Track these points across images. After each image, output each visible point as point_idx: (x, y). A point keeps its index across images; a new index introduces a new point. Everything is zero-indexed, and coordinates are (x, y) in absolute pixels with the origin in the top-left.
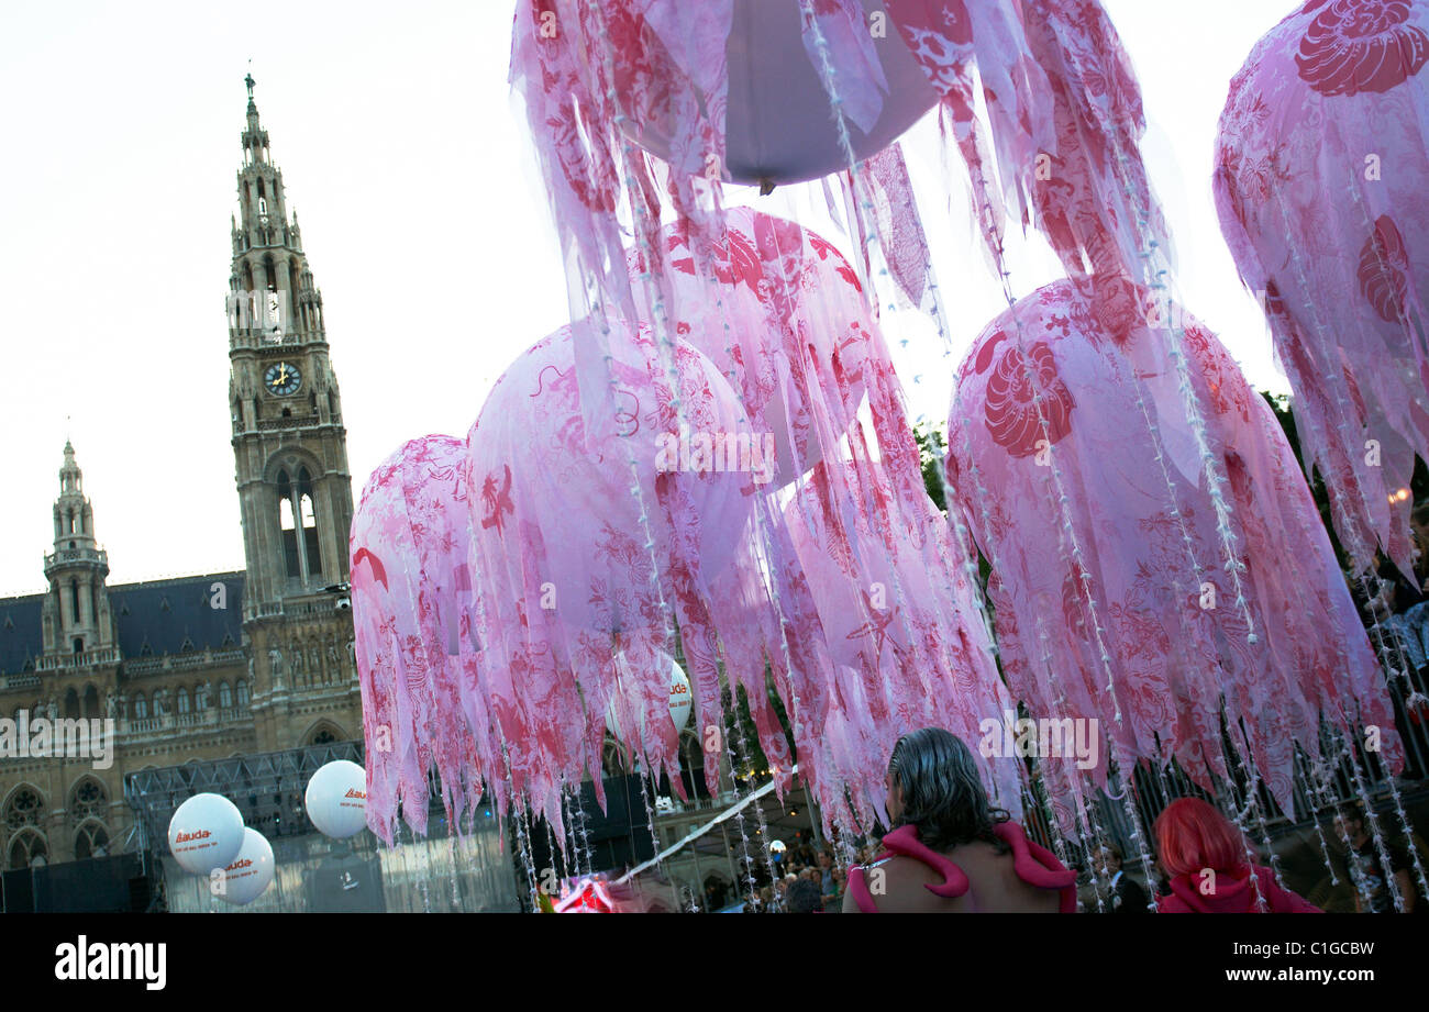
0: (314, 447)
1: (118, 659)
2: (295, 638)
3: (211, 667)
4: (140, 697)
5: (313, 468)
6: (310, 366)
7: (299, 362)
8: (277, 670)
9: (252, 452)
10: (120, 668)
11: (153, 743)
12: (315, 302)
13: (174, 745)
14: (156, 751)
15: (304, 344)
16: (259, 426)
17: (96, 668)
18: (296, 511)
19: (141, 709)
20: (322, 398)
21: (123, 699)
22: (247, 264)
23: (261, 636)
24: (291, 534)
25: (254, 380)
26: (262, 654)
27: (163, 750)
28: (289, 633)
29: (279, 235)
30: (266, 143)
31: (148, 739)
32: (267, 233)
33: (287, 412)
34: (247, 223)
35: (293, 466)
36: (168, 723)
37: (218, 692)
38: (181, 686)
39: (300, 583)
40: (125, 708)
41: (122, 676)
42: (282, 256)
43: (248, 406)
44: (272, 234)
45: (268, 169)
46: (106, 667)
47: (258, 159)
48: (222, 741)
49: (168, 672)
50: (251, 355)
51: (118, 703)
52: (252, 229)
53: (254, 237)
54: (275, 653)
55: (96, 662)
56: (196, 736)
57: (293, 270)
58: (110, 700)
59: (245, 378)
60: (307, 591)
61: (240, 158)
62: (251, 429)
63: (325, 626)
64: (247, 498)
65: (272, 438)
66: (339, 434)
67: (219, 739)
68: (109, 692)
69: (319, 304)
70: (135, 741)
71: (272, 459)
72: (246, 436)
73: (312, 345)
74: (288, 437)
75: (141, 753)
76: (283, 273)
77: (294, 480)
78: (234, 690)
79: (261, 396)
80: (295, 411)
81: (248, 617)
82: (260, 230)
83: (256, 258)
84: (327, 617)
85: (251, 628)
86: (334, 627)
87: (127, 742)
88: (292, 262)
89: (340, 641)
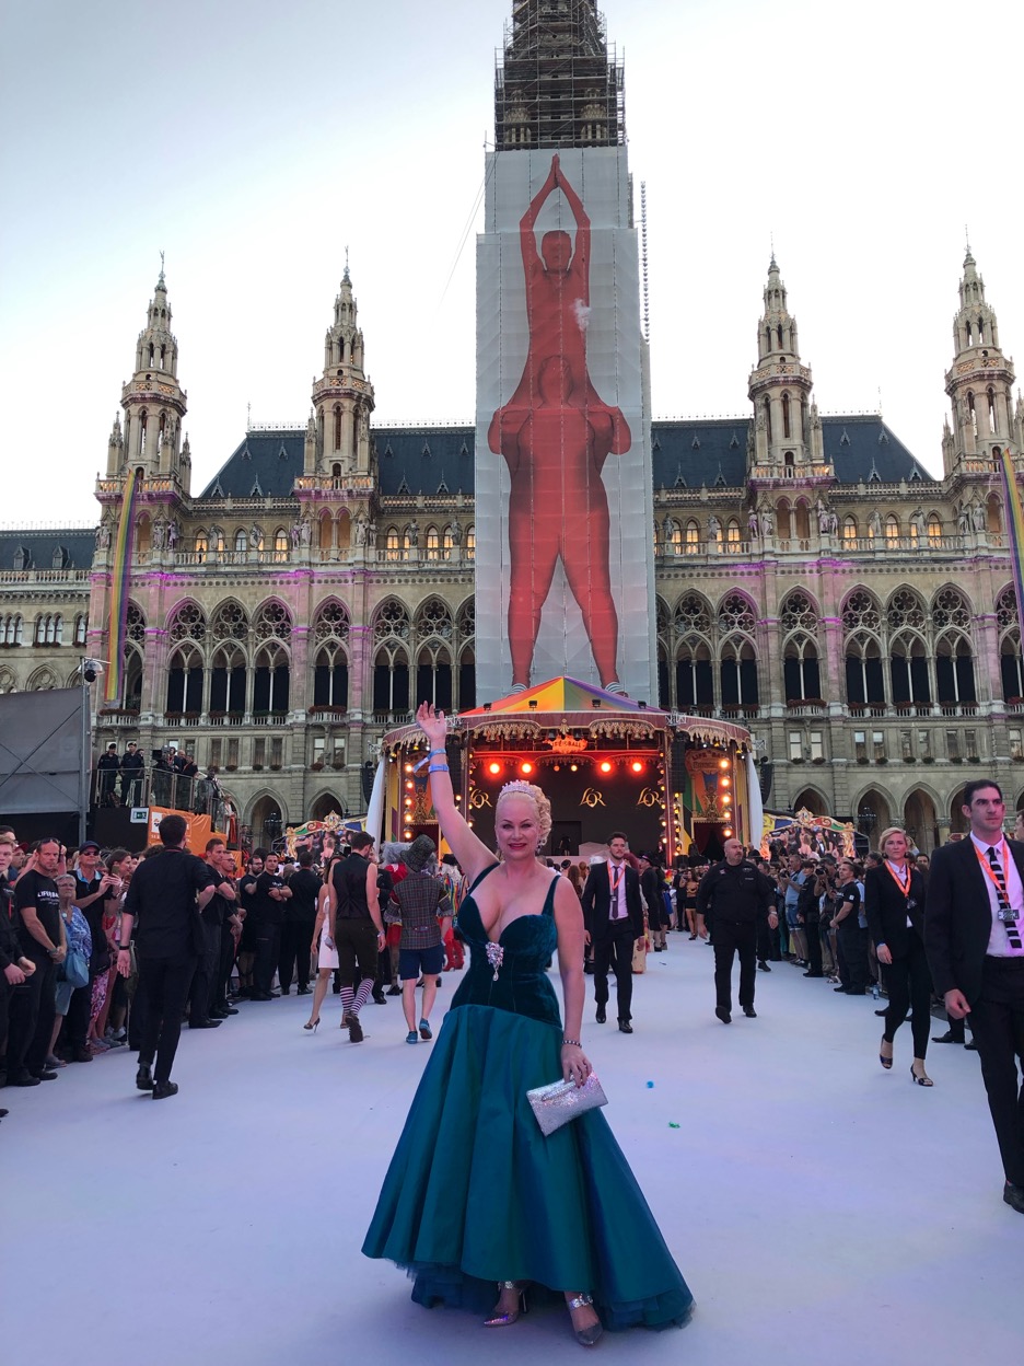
1: (371, 488)
4: (393, 532)
11: (397, 573)
13: (417, 578)
14: (400, 581)
17: (351, 493)
21: (373, 527)
27: (407, 581)
31: (394, 568)
36: (414, 555)
38: (431, 526)
40: (375, 536)
41: (375, 506)
46: (359, 494)
48: (463, 580)
49: (421, 512)
55: (351, 488)
56: (438, 572)
58: (361, 526)
67: (460, 577)
68: (362, 519)
75: (385, 581)
87: (374, 568)
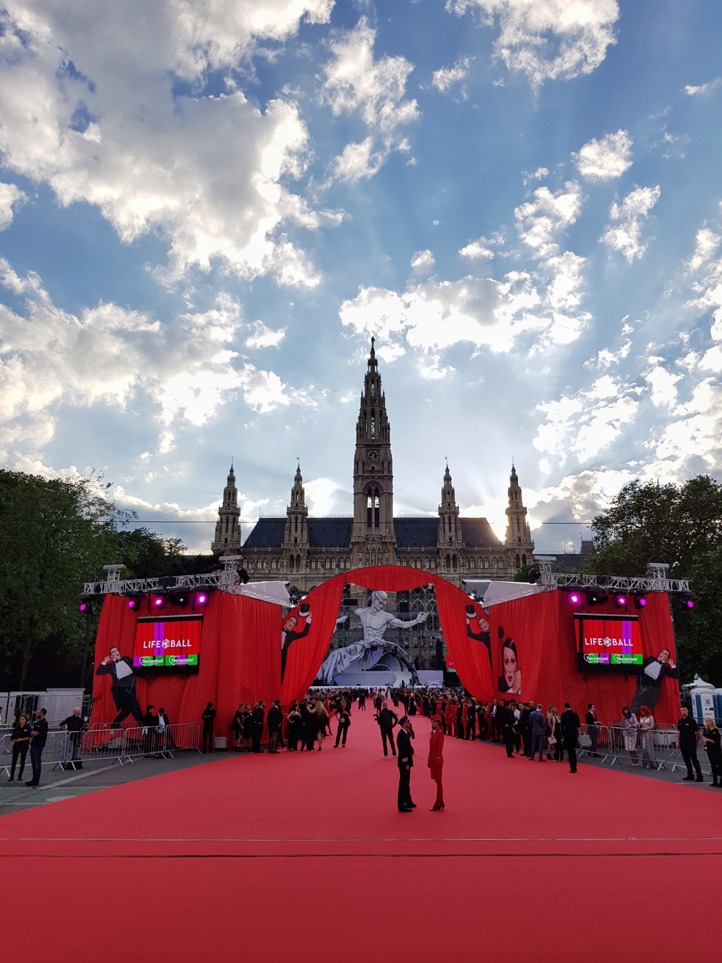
0: (380, 482)
1: (308, 547)
2: (368, 549)
3: (338, 553)
4: (314, 561)
5: (380, 489)
6: (382, 452)
7: (379, 450)
8: (360, 560)
9: (360, 481)
10: (308, 550)
11: (317, 577)
12: (387, 428)
13: (323, 579)
15: (382, 443)
16: (363, 473)
17: (301, 549)
18: (373, 502)
19: (313, 565)
20: (386, 465)
21: (308, 560)
22: (365, 411)
23: (356, 548)
24: (370, 509)
25: (364, 455)
26: (356, 554)
28: (366, 548)
29: (377, 401)
30: (376, 364)
31: (315, 576)
32: (373, 401)
33: (373, 468)
34: (366, 395)
35: (373, 488)
36: (322, 571)
37: (339, 562)
38: (328, 558)
39: (371, 529)
40: (309, 564)
41: (309, 552)
42: (377, 409)
43: (360, 465)
44: (375, 401)
45: (377, 374)
46: (304, 550)
47: (373, 369)
49: (324, 553)
50: (363, 446)
51: (307, 562)
52: (368, 398)
53: (368, 401)
54: (360, 554)
55: (301, 547)
57: (381, 414)
59: (360, 454)
60: (373, 533)
61: (366, 369)
62: (361, 473)
63: (378, 546)
64: (357, 497)
65: (367, 477)
66: (390, 478)
68: (304, 558)
69: (389, 429)
70: (311, 576)
71: (367, 484)
72: (359, 476)
73: (385, 444)
74: (373, 477)
75: (312, 580)
76: (377, 414)
77: (373, 493)
78: (345, 562)
79: (365, 461)
80: (376, 468)
81: (353, 540)
82: (371, 399)
83: (369, 409)
84: (379, 543)
85: (353, 543)
86: (381, 547)
88: (381, 411)
89: (382, 553)
